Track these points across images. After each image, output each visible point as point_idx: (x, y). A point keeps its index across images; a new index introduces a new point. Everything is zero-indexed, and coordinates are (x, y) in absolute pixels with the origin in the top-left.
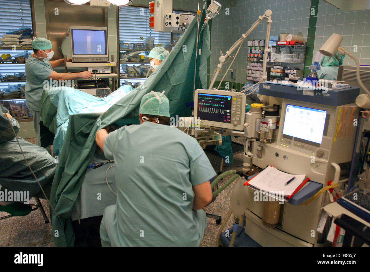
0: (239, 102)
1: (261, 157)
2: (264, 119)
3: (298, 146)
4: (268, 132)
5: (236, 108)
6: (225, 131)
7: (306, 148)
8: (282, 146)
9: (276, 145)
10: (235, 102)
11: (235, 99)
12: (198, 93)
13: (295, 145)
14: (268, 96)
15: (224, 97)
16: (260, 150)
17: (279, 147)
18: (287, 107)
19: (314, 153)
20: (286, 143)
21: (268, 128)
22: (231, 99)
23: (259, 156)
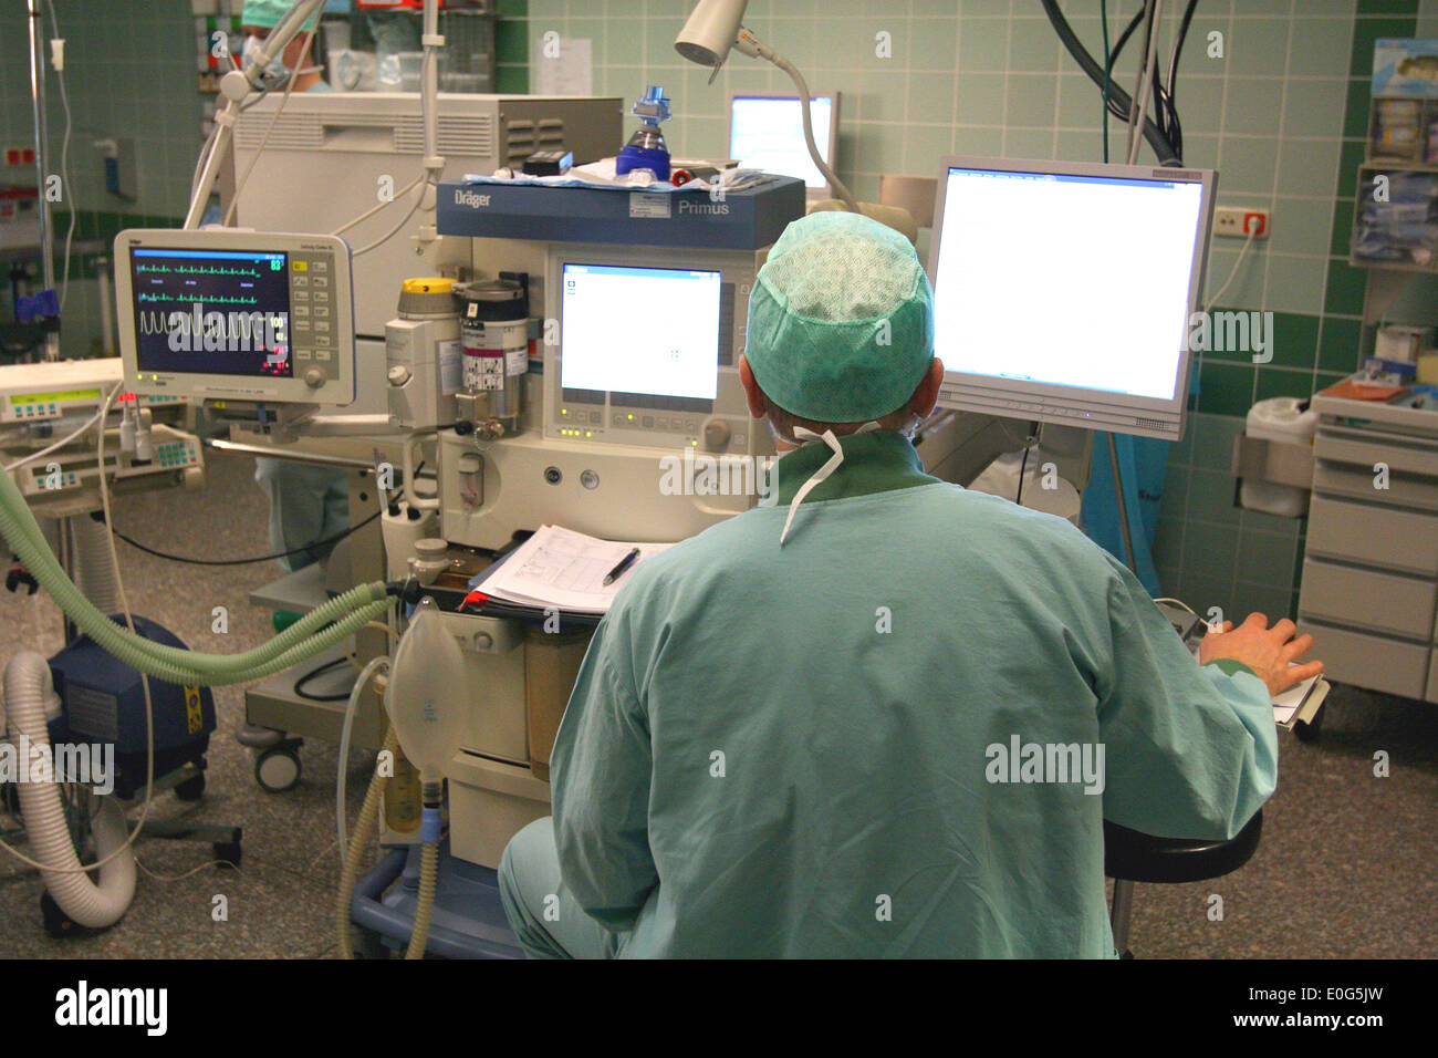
0: (321, 279)
1: (482, 503)
2: (477, 336)
3: (632, 424)
4: (501, 387)
5: (311, 304)
6: (271, 417)
7: (663, 427)
8: (567, 436)
9: (541, 438)
10: (306, 279)
11: (303, 266)
12: (132, 250)
13: (618, 423)
14: (467, 239)
15: (252, 261)
16: (477, 472)
17: (558, 441)
18: (567, 277)
19: (695, 439)
20: (579, 422)
21: (501, 371)
22: (285, 267)
23: (474, 502)
